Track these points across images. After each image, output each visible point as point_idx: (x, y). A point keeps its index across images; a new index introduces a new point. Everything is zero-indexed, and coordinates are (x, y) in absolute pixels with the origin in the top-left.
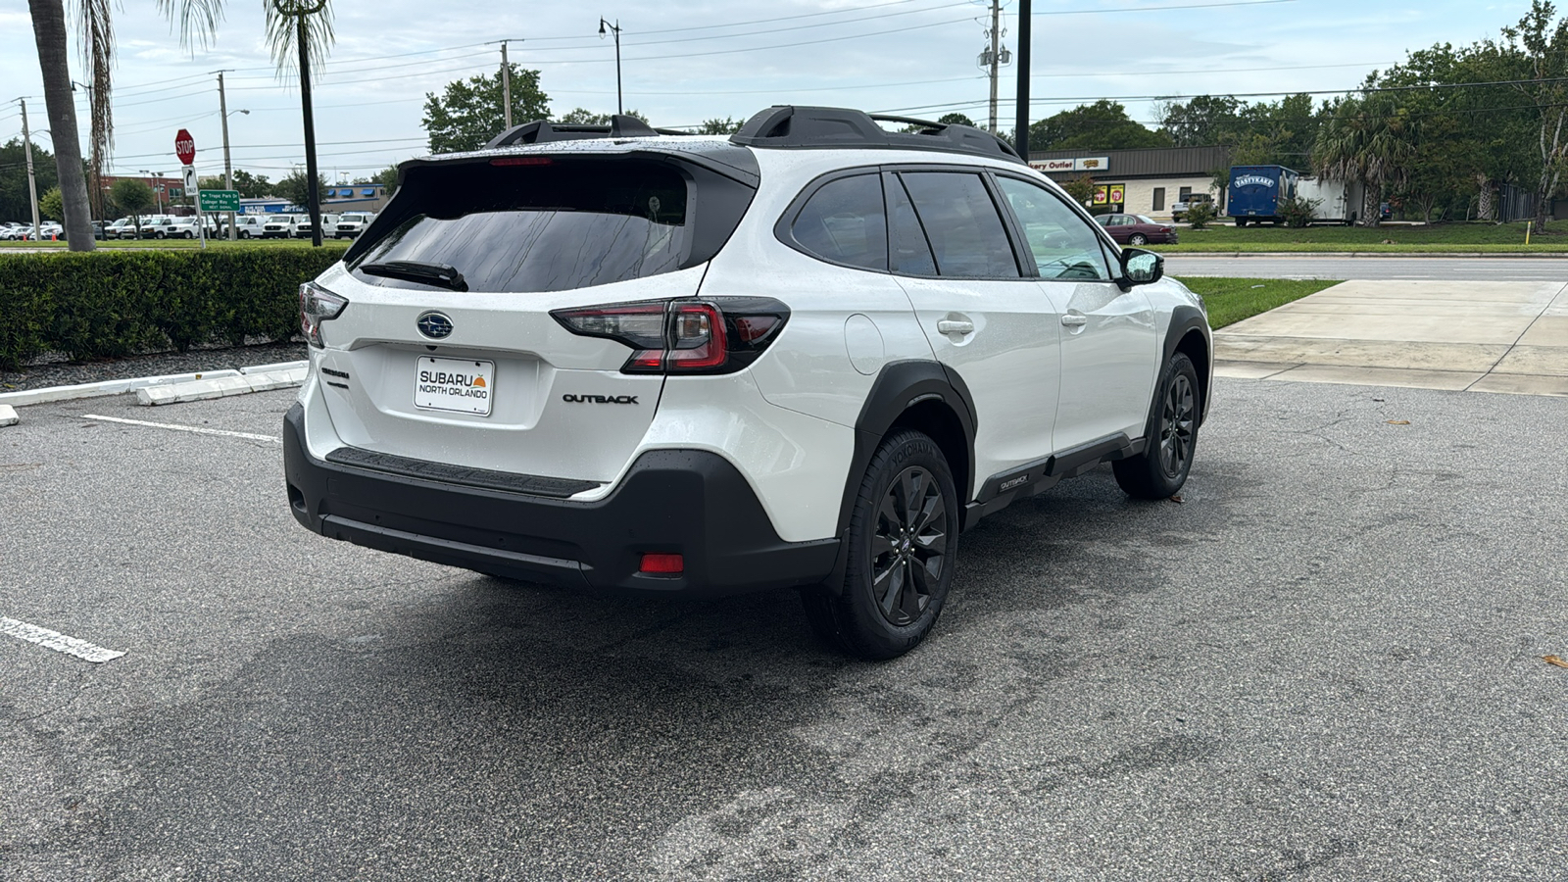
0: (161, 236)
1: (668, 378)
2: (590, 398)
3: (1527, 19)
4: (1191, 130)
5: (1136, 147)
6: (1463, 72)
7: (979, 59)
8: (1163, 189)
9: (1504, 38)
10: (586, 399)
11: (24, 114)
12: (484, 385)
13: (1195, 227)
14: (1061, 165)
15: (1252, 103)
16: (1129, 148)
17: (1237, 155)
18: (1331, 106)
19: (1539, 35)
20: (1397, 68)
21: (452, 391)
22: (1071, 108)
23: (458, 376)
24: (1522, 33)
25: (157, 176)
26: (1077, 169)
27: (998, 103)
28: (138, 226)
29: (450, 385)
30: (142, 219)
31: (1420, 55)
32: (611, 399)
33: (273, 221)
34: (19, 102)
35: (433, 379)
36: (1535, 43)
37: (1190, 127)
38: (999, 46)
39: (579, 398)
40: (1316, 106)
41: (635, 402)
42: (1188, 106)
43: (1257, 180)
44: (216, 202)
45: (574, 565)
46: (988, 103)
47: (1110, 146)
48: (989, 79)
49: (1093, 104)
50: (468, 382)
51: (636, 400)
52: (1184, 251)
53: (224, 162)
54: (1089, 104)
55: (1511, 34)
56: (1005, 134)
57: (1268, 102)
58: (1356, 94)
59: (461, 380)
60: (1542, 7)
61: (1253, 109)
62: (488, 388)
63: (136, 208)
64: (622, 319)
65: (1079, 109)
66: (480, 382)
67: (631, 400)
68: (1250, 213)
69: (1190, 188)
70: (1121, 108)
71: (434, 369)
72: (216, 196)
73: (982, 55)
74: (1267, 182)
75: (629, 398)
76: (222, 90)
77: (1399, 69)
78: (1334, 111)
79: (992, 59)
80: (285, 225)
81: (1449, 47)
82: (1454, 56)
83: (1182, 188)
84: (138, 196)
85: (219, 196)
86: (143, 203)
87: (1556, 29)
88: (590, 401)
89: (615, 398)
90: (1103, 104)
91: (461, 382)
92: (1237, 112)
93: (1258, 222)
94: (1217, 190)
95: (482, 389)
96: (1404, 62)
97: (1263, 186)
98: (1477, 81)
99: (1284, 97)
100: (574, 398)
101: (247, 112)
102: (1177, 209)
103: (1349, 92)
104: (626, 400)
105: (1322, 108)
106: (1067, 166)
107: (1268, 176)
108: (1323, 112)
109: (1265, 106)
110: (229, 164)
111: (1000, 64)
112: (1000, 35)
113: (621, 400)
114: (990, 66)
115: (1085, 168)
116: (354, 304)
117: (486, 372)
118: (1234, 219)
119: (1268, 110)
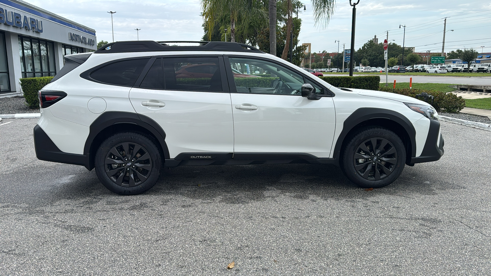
0: (420, 71)
11: (387, 36)
25: (428, 52)
28: (413, 68)
30: (415, 66)
33: (456, 67)
34: (387, 32)
44: (436, 60)
53: (442, 47)
63: (414, 62)
72: (437, 59)
76: (445, 24)
80: (460, 68)
84: (414, 59)
85: (438, 58)
86: (416, 61)
101: (453, 31)
110: (444, 48)
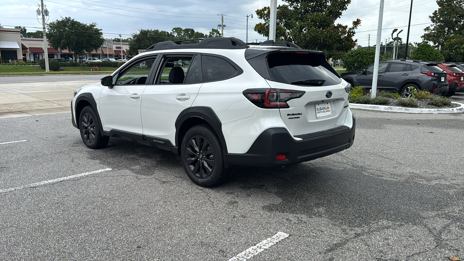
12: (329, 108)
21: (323, 112)
29: (322, 110)
59: (324, 108)
71: (319, 107)
95: (329, 110)
116: (307, 92)
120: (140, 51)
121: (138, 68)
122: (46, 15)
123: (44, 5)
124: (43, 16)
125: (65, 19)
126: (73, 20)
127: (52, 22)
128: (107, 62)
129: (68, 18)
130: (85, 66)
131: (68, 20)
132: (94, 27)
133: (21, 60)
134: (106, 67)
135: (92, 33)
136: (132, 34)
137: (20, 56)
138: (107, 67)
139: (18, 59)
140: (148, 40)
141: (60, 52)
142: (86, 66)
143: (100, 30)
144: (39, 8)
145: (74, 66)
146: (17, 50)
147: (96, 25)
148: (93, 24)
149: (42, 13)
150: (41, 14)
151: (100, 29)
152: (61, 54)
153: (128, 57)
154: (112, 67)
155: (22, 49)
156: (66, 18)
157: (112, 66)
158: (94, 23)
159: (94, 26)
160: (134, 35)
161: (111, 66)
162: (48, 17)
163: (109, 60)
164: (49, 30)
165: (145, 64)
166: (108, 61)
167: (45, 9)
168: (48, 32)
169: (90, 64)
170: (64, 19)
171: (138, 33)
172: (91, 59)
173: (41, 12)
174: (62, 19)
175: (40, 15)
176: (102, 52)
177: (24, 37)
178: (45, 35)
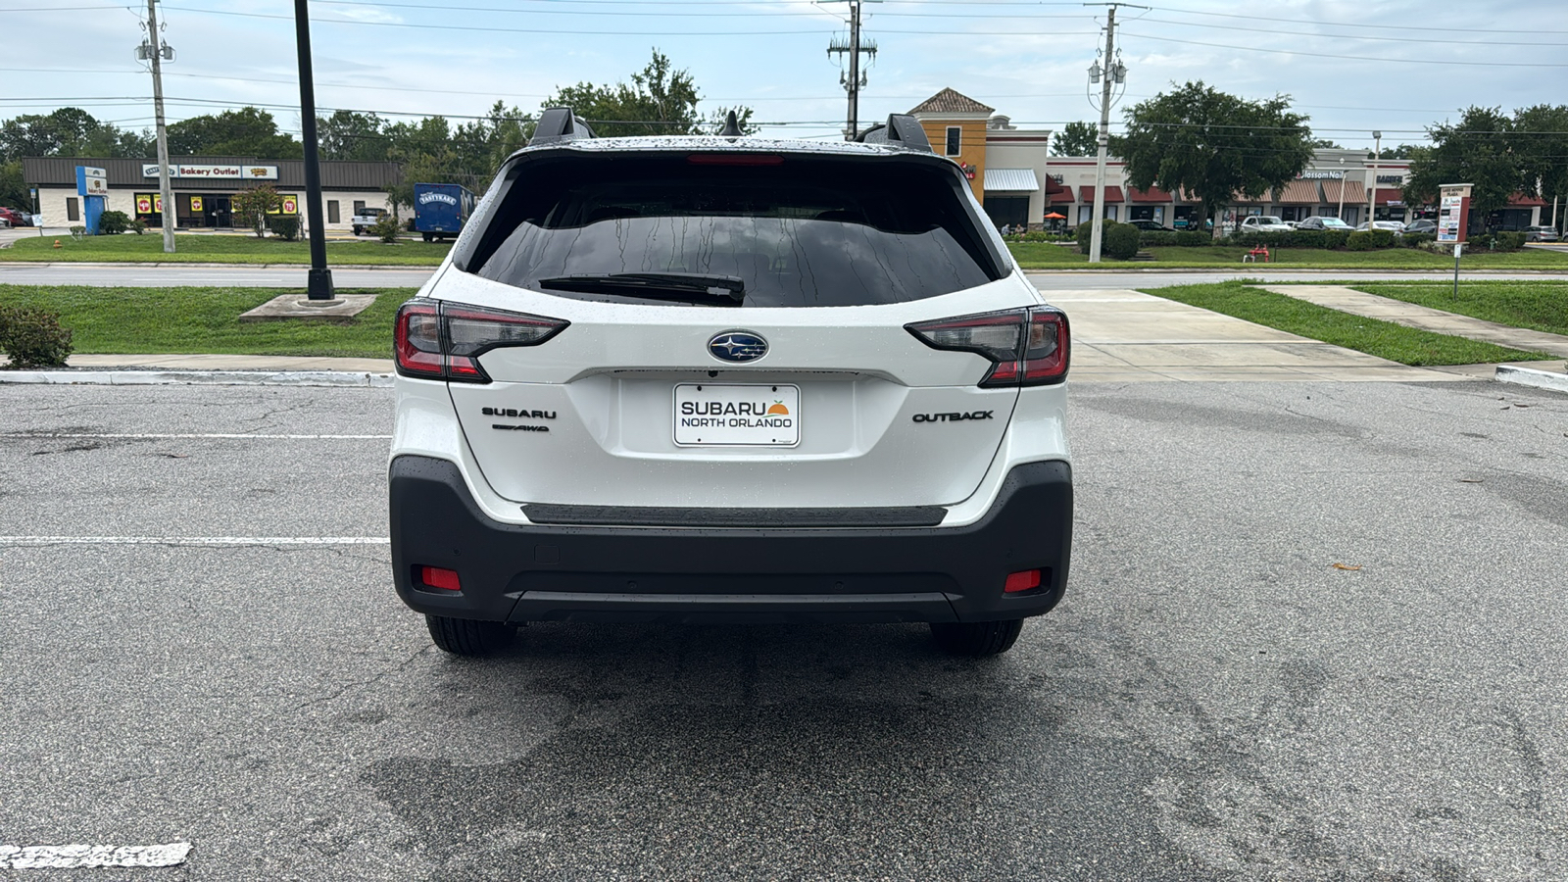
1: (1022, 389)
2: (943, 416)
3: (650, 68)
4: (335, 144)
5: (291, 157)
6: (605, 110)
7: (137, 53)
8: (337, 202)
9: (634, 83)
10: (940, 418)
12: (785, 412)
13: (386, 241)
14: (227, 171)
15: (393, 123)
16: (283, 158)
17: (409, 173)
18: (465, 131)
19: (659, 84)
20: (551, 101)
21: (733, 423)
22: (216, 112)
23: (741, 404)
24: (648, 80)
26: (244, 177)
27: (164, 101)
29: (731, 416)
31: (569, 91)
32: (967, 416)
35: (702, 409)
36: (657, 90)
37: (335, 141)
38: (159, 42)
39: (932, 417)
40: (452, 131)
41: (991, 417)
42: (330, 119)
43: (440, 197)
45: (939, 597)
46: (153, 101)
47: (264, 154)
48: (151, 75)
49: (240, 110)
50: (759, 410)
51: (991, 415)
52: (426, 265)
54: (236, 110)
55: (639, 81)
56: (137, 134)
57: (408, 121)
58: (486, 121)
59: (750, 408)
60: (660, 59)
61: (395, 127)
62: (792, 415)
64: (974, 331)
65: (226, 115)
66: (779, 408)
67: (986, 415)
68: (437, 229)
69: (363, 202)
70: (270, 117)
71: (702, 399)
73: (140, 48)
74: (451, 200)
75: (984, 413)
77: (553, 102)
78: (469, 135)
79: (153, 53)
81: (590, 86)
82: (594, 95)
83: (355, 202)
87: (671, 80)
88: (943, 420)
89: (971, 414)
90: (250, 111)
91: (747, 411)
92: (380, 130)
93: (441, 238)
94: (391, 206)
95: (783, 417)
96: (556, 97)
97: (447, 204)
98: (617, 119)
99: (422, 118)
100: (926, 418)
102: (356, 223)
103: (480, 118)
104: (981, 415)
105: (458, 132)
106: (233, 173)
107: (450, 194)
108: (460, 136)
109: (405, 126)
111: (162, 60)
112: (158, 29)
113: (977, 416)
114: (150, 61)
115: (253, 176)
116: (577, 324)
117: (788, 397)
118: (421, 235)
119: (408, 130)
120: (1448, 190)
121: (1430, 249)
122: (1117, 82)
123: (1115, 49)
124: (1107, 83)
125: (1183, 90)
126: (1210, 90)
127: (1144, 104)
128: (1311, 229)
129: (1194, 84)
130: (1226, 245)
131: (1194, 90)
132: (1282, 108)
133: (1038, 225)
134: (1302, 247)
135: (1268, 132)
136: (1429, 127)
137: (1037, 215)
138: (1305, 250)
139: (1030, 222)
140: (1491, 147)
141: (1173, 199)
142: (1231, 245)
143: (1303, 119)
144: (1098, 58)
145: (1191, 246)
146: (1031, 194)
147: (1288, 102)
148: (1280, 101)
149: (1105, 73)
150: (1102, 78)
151: (1303, 115)
152: (1176, 207)
153: (1419, 213)
154: (1323, 247)
155: (1046, 193)
156: (1189, 85)
157: (1326, 245)
158: (1282, 97)
159: (1280, 106)
160: (1435, 129)
161: (1321, 246)
162: (1120, 86)
163: (1321, 225)
164: (1131, 127)
165: (1457, 236)
166: (1315, 227)
167: (1117, 62)
168: (1126, 136)
169: (1247, 239)
170: (1179, 90)
171: (1456, 121)
172: (1254, 219)
173: (1101, 72)
174: (1176, 90)
175: (1098, 82)
176: (1323, 195)
177: (1087, 156)
178: (1104, 146)
